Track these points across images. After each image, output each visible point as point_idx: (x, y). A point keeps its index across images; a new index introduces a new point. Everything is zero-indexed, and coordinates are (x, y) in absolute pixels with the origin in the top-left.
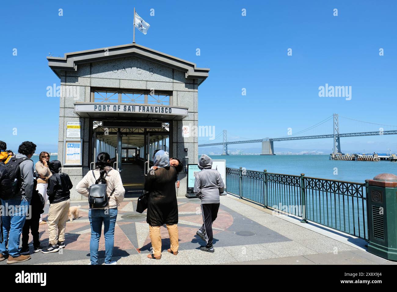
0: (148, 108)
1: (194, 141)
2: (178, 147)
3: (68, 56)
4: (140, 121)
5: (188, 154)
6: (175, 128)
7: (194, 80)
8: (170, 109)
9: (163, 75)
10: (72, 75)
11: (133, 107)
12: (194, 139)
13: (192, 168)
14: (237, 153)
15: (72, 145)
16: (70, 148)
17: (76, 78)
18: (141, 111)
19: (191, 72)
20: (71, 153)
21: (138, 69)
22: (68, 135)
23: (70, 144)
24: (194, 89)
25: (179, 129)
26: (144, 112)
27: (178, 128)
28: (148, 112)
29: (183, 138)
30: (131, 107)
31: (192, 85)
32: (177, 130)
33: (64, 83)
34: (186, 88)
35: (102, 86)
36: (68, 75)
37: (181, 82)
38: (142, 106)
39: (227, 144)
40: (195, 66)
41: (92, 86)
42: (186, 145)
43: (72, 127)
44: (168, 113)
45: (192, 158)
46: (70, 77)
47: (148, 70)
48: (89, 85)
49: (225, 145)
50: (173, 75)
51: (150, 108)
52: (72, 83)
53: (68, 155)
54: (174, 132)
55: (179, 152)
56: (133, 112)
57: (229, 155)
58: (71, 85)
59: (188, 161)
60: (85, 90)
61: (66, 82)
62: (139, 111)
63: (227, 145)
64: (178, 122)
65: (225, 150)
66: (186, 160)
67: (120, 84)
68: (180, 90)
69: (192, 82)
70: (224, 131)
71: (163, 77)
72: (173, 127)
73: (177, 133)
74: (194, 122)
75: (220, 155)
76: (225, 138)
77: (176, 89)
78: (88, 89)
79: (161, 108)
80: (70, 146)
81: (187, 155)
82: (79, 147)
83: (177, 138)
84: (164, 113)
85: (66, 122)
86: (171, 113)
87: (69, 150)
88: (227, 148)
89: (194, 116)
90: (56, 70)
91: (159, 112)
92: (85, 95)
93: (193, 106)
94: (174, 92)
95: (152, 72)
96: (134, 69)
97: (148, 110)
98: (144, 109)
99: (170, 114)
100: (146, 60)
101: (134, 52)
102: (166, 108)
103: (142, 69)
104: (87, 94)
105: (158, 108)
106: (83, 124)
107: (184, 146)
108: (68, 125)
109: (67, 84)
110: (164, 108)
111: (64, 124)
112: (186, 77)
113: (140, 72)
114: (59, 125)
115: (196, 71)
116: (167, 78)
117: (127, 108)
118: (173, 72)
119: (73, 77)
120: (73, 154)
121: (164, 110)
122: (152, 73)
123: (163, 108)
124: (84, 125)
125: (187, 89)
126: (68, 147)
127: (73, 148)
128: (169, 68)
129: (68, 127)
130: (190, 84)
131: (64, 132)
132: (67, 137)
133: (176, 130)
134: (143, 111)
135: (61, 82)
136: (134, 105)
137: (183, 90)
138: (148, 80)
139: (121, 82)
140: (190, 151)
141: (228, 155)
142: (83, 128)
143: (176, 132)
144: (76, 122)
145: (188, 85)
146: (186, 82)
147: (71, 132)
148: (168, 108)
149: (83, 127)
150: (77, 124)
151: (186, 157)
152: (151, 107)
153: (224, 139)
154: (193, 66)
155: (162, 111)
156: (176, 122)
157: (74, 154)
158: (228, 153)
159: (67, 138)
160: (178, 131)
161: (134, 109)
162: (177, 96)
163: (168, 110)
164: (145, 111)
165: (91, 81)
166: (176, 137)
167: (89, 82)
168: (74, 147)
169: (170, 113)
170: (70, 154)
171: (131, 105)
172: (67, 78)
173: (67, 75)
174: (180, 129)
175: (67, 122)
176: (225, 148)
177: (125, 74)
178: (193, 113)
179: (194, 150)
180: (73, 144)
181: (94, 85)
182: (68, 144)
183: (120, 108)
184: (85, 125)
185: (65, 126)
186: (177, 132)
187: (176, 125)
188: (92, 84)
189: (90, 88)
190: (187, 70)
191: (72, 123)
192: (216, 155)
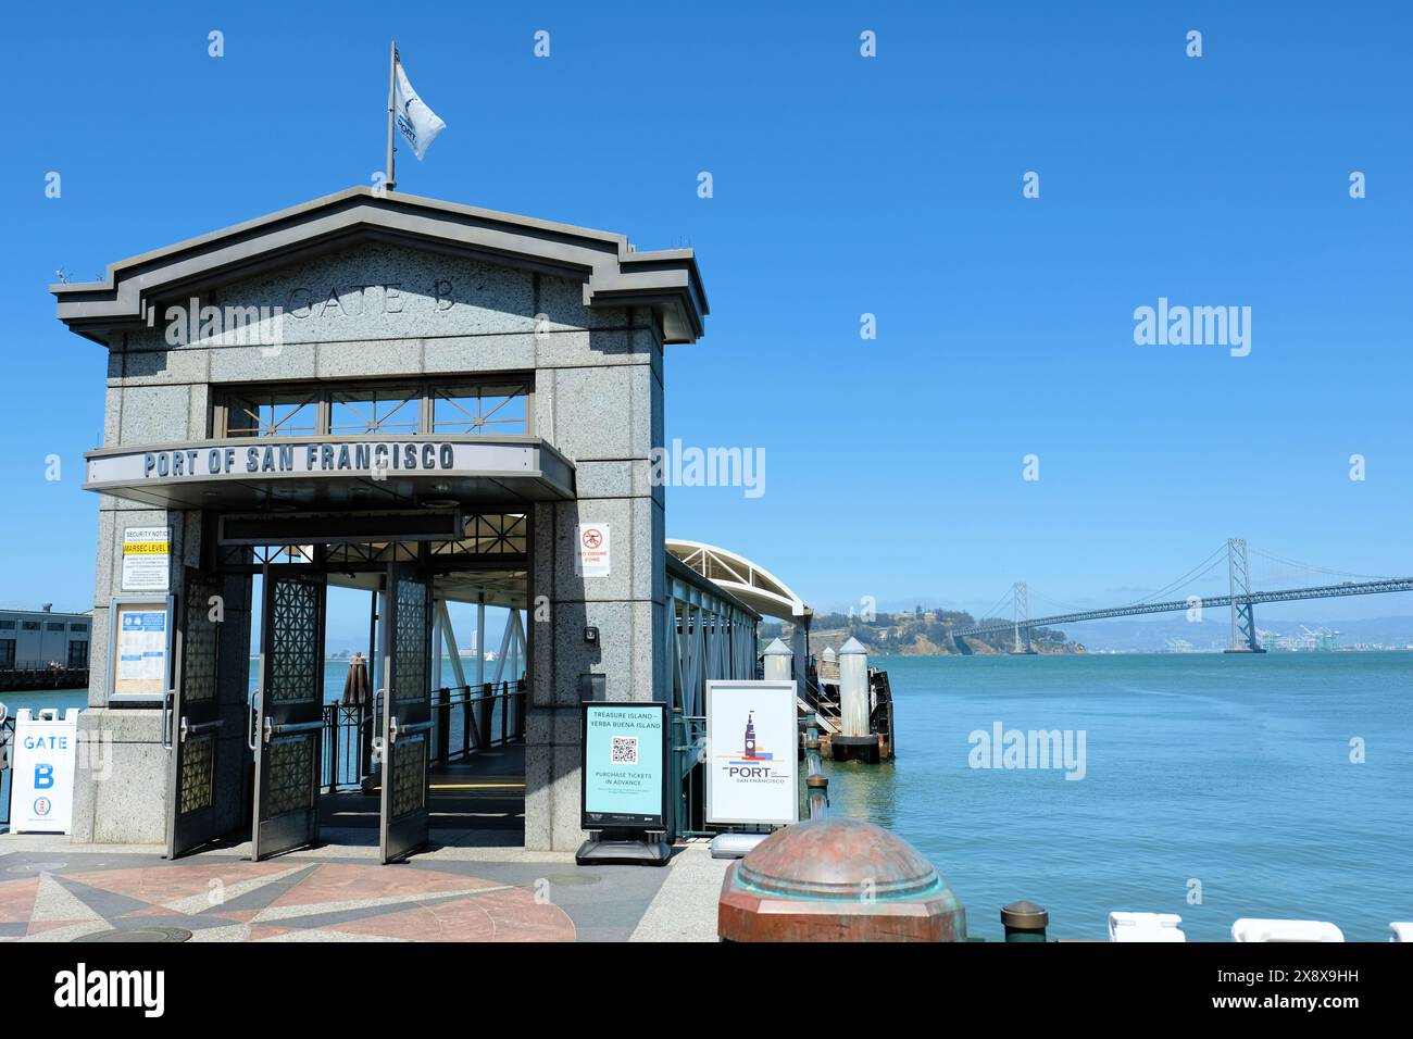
0: (345, 452)
1: (631, 593)
2: (559, 621)
3: (121, 275)
4: (364, 513)
5: (603, 655)
6: (544, 536)
7: (631, 312)
8: (446, 448)
9: (493, 305)
10: (145, 347)
11: (283, 453)
12: (632, 586)
13: (606, 720)
14: (1308, 641)
15: (138, 621)
16: (133, 634)
17: (160, 354)
18: (318, 470)
19: (606, 276)
20: (133, 653)
21: (391, 291)
22: (126, 579)
23: (133, 617)
24: (631, 351)
25: (562, 538)
26: (328, 473)
27: (558, 536)
28: (345, 468)
29: (579, 583)
30: (276, 451)
31: (621, 337)
32: (554, 543)
33: (118, 381)
34: (596, 352)
35: (249, 379)
36: (134, 347)
37: (573, 328)
38: (320, 444)
39: (1249, 601)
40: (622, 248)
41: (214, 381)
42: (595, 616)
43: (139, 548)
44: (438, 470)
45: (623, 675)
46: (139, 356)
47: (428, 292)
48: (205, 379)
49: (1242, 607)
50: (536, 301)
51: (352, 450)
52: (144, 378)
53: (123, 658)
54: (542, 556)
55: (562, 644)
56: (286, 474)
57: (1265, 651)
58: (140, 383)
59: (602, 687)
60: (190, 397)
61: (124, 375)
62: (310, 469)
63: (1249, 607)
64: (560, 508)
65: (1243, 630)
66: (595, 681)
67: (316, 363)
68: (568, 362)
69: (622, 321)
70: (1230, 543)
71: (492, 311)
72: (537, 530)
73: (554, 559)
74: (632, 504)
75: (1222, 650)
76: (1241, 577)
77: (549, 361)
78: (201, 396)
79: (402, 448)
80: (133, 624)
81: (598, 660)
82: (163, 630)
83: (553, 578)
84: (420, 470)
85: (120, 528)
86: (450, 466)
87: (127, 642)
88: (1250, 619)
89: (632, 475)
90: (91, 331)
91: (396, 467)
92: (189, 421)
93: (627, 431)
94: (540, 377)
95: (446, 295)
96: (375, 292)
97: (344, 463)
98: (327, 459)
99: (447, 473)
100: (422, 250)
101: (361, 224)
102: (428, 449)
103: (404, 289)
104: (194, 416)
105: (390, 447)
106: (179, 534)
107: (585, 616)
108: (128, 541)
109: (129, 380)
110: (420, 448)
111: (114, 537)
112: (587, 302)
113: (395, 304)
114: (99, 543)
115: (627, 267)
116: (510, 315)
117: (260, 460)
118: (537, 286)
119: (151, 351)
120: (139, 658)
121: (419, 457)
122: (447, 303)
123: (410, 449)
124: (183, 540)
125: (598, 356)
126: (125, 629)
127: (142, 634)
128: (517, 270)
129: (127, 548)
130: (611, 330)
131: (113, 570)
132: (125, 587)
133: (550, 544)
134: (324, 468)
135: (109, 376)
136: (288, 445)
137: (579, 364)
138: (429, 335)
139: (322, 352)
140: (612, 640)
141: (1255, 649)
142: (177, 553)
143: (549, 552)
144: (155, 530)
145: (603, 335)
146: (593, 326)
147: (135, 569)
148: (437, 448)
149: (178, 546)
150: (159, 537)
151: (595, 669)
152: (359, 450)
153: (1232, 578)
154: (611, 247)
155: (406, 462)
156: (548, 509)
157: (146, 655)
158: (1260, 641)
159: (122, 591)
160: (558, 547)
161: (287, 460)
162: (554, 389)
163: (437, 458)
164: (331, 468)
165: (210, 364)
166: (549, 579)
167: (203, 364)
168: (146, 630)
169: (444, 466)
170: (132, 658)
171: (275, 445)
172: (131, 358)
173: (129, 348)
174: (565, 542)
175: (125, 528)
176: (1243, 621)
177: (338, 320)
178: (629, 463)
179: (632, 637)
180: (142, 617)
181: (220, 377)
182: (125, 615)
183: (231, 462)
184: (188, 537)
185: (117, 547)
186: (554, 551)
187: (550, 525)
188: (213, 372)
189: (205, 388)
190: (585, 272)
191: (141, 534)
192: (1197, 651)
